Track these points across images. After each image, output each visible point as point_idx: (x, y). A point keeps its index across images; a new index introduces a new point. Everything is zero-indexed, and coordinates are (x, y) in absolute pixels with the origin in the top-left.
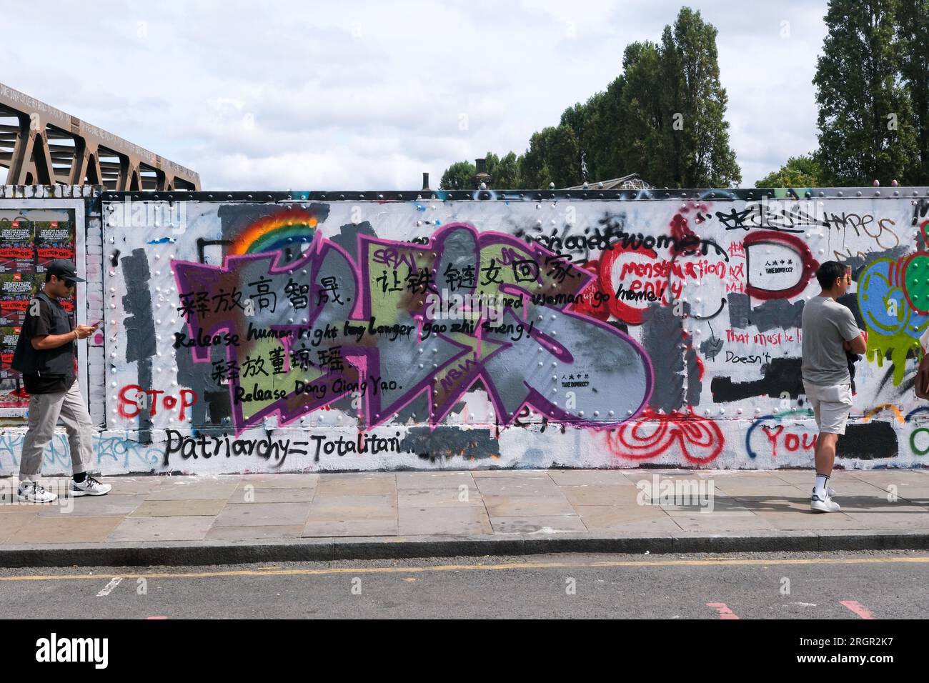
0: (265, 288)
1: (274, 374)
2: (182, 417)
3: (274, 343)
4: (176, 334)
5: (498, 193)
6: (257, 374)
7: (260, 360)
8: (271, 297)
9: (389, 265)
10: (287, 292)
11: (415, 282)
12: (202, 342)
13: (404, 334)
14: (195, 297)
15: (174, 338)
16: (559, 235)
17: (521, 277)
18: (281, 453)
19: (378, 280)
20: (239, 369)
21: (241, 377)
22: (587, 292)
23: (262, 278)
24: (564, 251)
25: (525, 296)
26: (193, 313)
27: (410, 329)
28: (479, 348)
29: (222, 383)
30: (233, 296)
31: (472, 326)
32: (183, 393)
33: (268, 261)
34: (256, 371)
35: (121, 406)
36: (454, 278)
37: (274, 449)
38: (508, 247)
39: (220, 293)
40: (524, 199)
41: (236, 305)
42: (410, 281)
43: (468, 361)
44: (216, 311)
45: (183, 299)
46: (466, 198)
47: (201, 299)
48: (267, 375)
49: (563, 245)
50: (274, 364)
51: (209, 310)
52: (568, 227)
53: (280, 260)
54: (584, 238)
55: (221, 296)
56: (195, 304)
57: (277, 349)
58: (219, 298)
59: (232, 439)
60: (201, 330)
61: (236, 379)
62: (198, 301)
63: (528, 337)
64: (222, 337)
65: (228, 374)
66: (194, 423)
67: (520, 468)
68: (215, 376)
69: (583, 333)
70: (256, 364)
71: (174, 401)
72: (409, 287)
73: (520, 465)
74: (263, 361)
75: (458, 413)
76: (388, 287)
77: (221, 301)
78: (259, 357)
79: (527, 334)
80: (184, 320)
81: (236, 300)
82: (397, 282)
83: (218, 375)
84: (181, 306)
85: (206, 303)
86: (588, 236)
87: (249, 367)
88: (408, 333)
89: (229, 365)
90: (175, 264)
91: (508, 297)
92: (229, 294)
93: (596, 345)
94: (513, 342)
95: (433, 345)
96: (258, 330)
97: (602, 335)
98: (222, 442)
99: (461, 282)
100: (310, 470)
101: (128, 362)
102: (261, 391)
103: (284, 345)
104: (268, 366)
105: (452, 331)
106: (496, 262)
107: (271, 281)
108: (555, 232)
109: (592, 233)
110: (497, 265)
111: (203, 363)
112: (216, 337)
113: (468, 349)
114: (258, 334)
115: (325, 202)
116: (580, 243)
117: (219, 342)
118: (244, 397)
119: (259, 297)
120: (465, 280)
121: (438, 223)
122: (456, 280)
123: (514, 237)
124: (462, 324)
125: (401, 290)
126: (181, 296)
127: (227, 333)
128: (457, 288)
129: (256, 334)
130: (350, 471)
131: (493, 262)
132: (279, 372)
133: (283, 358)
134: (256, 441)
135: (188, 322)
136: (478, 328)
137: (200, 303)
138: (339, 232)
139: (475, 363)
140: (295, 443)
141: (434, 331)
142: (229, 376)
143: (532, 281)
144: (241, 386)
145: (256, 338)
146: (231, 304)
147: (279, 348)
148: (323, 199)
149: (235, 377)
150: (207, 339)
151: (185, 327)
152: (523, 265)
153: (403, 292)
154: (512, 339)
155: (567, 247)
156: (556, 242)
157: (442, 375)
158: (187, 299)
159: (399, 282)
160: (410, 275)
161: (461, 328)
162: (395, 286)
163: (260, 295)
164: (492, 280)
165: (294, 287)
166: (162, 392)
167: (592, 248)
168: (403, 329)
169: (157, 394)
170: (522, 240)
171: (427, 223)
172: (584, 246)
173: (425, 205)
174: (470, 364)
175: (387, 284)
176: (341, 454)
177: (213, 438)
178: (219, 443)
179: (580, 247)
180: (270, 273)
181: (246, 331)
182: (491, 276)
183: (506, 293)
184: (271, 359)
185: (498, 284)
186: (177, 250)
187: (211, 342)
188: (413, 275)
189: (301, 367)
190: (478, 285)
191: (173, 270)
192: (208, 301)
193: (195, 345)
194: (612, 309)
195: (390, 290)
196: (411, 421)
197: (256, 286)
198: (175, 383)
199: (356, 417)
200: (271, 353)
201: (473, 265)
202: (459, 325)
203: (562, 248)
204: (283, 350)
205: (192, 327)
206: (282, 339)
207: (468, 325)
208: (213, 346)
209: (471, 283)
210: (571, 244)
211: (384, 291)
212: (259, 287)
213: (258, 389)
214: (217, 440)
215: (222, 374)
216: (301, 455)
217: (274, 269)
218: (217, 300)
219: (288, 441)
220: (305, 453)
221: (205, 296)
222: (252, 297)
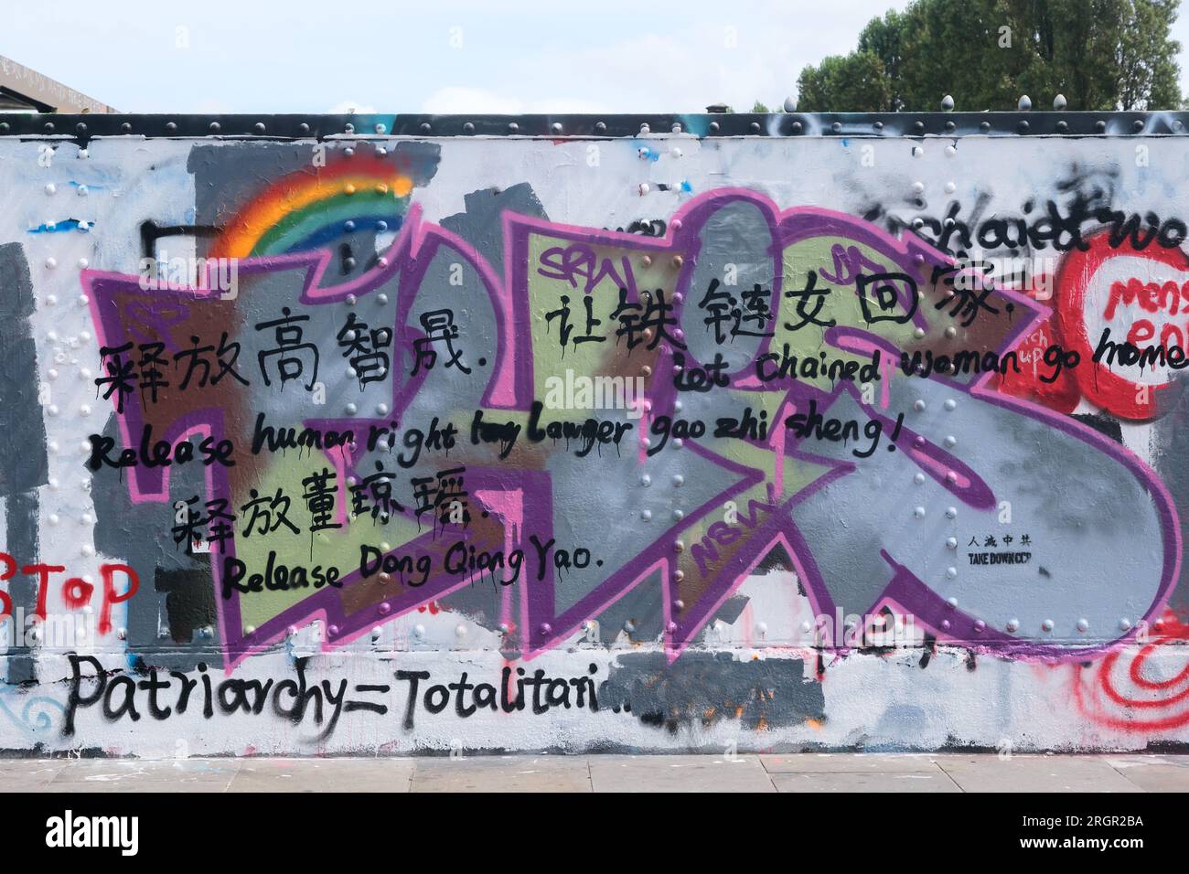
0: (292, 335)
1: (313, 529)
2: (104, 625)
3: (312, 460)
4: (94, 439)
5: (824, 119)
6: (273, 529)
7: (280, 498)
8: (305, 355)
9: (574, 284)
10: (342, 344)
11: (634, 323)
12: (152, 458)
13: (607, 441)
14: (134, 355)
15: (88, 446)
16: (963, 216)
17: (876, 311)
18: (329, 710)
19: (549, 317)
20: (234, 518)
21: (238, 536)
22: (1028, 348)
23: (286, 311)
25: (884, 355)
26: (130, 389)
27: (621, 429)
28: (779, 475)
29: (195, 550)
30: (221, 351)
31: (764, 424)
32: (107, 571)
33: (300, 274)
34: (272, 524)
36: (723, 312)
37: (312, 701)
38: (847, 243)
39: (192, 346)
40: (885, 133)
41: (228, 373)
42: (623, 319)
43: (753, 504)
44: (183, 386)
45: (108, 358)
46: (752, 131)
47: (148, 358)
48: (297, 531)
49: (974, 239)
50: (313, 507)
51: (166, 384)
52: (984, 198)
53: (328, 270)
54: (1020, 224)
55: (194, 353)
56: (136, 369)
57: (320, 474)
58: (190, 357)
59: (217, 677)
60: (148, 429)
61: (226, 540)
62: (141, 364)
63: (891, 448)
64: (196, 445)
65: (207, 530)
66: (132, 639)
67: (873, 750)
68: (179, 533)
69: (1017, 439)
70: (273, 506)
71: (87, 589)
72: (619, 333)
73: (872, 743)
74: (287, 500)
75: (731, 622)
76: (573, 334)
77: (194, 363)
78: (280, 491)
79: (890, 442)
80: (111, 404)
81: (227, 361)
82: (592, 322)
83: (187, 533)
84: (103, 374)
85: (160, 368)
86: (1030, 219)
87: (256, 515)
88: (617, 439)
89: (212, 508)
90: (92, 279)
91: (847, 358)
92: (211, 348)
93: (1047, 469)
94: (856, 460)
95: (675, 464)
96: (277, 430)
97: (1062, 445)
98: (194, 683)
99: (738, 323)
100: (393, 750)
102: (283, 569)
103: (334, 463)
104: (300, 512)
105: (718, 434)
106: (820, 278)
107: (306, 318)
108: (955, 209)
109: (1039, 212)
110: (821, 284)
111: (154, 505)
112: (183, 444)
113: (754, 476)
114: (276, 438)
115: (431, 140)
116: (1013, 234)
117: (188, 456)
118: (244, 582)
119: (278, 356)
120: (747, 318)
121: (687, 187)
122: (727, 318)
123: (860, 221)
124: (740, 419)
125: (601, 339)
126: (104, 352)
127: (206, 437)
128: (729, 337)
129: (271, 439)
130: (484, 752)
131: (812, 277)
132: (325, 526)
133: (333, 494)
134: (270, 682)
135: (120, 410)
136: (778, 428)
137: (147, 368)
138: (462, 209)
139: (768, 508)
140: (360, 688)
141: (676, 435)
142: (212, 534)
143: (901, 320)
144: (239, 556)
145: (273, 448)
146: (216, 369)
147: (325, 471)
148: (425, 132)
149: (223, 536)
150: (162, 450)
151: (112, 423)
152: (881, 284)
153: (605, 344)
154: (856, 453)
155: (984, 244)
156: (957, 233)
157: (694, 535)
158: (117, 359)
159: (598, 322)
160: (622, 306)
161: (738, 427)
162: (589, 331)
163: (282, 350)
164: (809, 319)
165: (358, 333)
166: (60, 569)
167: (1040, 246)
168: (606, 429)
169: (50, 574)
170: (879, 226)
171: (663, 188)
172: (1022, 241)
173: (657, 147)
174: (759, 512)
175: (571, 326)
176: (464, 713)
177: (174, 674)
178: (188, 687)
179: (1011, 244)
180: (305, 300)
181: (249, 432)
182: (808, 310)
183: (843, 348)
184: (306, 496)
185: (825, 328)
186: (96, 248)
187: (171, 456)
188: (629, 306)
189: (374, 515)
190: (779, 329)
191: (86, 293)
192: (165, 363)
193: (134, 464)
194: (1085, 388)
195: (578, 340)
196: (622, 639)
197: (272, 330)
198: (90, 547)
199: (499, 629)
200: (305, 482)
201: (766, 284)
202: (733, 422)
203: (969, 245)
204: (333, 476)
205: (129, 424)
206: (331, 450)
207: (754, 420)
208: (175, 463)
209: (761, 326)
210: (991, 237)
211: (564, 342)
212: (280, 332)
213: (276, 565)
214: (184, 679)
215: (196, 529)
216: (372, 714)
217: (313, 292)
218: (187, 360)
219: (344, 683)
220: (382, 710)
221: (157, 353)
222: (262, 355)
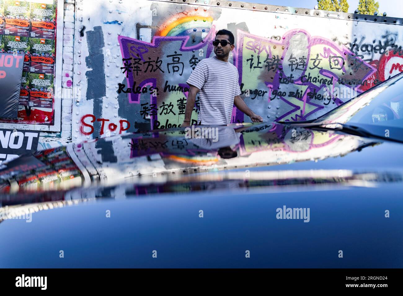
0: (177, 59)
1: (179, 114)
3: (180, 95)
4: (119, 84)
5: (325, 13)
6: (168, 113)
7: (171, 105)
8: (180, 65)
9: (255, 52)
10: (190, 63)
11: (270, 64)
12: (136, 91)
13: (260, 96)
14: (132, 61)
15: (118, 86)
16: (357, 43)
17: (333, 66)
19: (248, 60)
20: (158, 110)
21: (158, 115)
22: (370, 79)
23: (176, 52)
24: (360, 53)
25: (334, 78)
26: (130, 71)
27: (264, 93)
28: (304, 108)
29: (146, 118)
30: (157, 62)
31: (301, 94)
32: (121, 122)
33: (181, 42)
34: (168, 112)
35: (81, 127)
36: (294, 63)
38: (327, 47)
39: (149, 60)
40: (340, 18)
41: (158, 69)
42: (267, 63)
43: (296, 115)
44: (145, 71)
45: (125, 62)
46: (306, 14)
47: (136, 63)
48: (175, 114)
49: (360, 49)
50: (179, 108)
51: (141, 70)
52: (363, 38)
53: (188, 42)
54: (372, 46)
55: (149, 62)
56: (132, 65)
57: (182, 99)
58: (148, 63)
60: (135, 83)
61: (155, 115)
62: (134, 64)
63: (333, 103)
64: (148, 89)
65: (150, 112)
68: (142, 113)
70: (169, 107)
71: (115, 126)
72: (266, 66)
74: (173, 106)
76: (253, 66)
77: (149, 65)
78: (171, 103)
79: (333, 102)
80: (125, 75)
81: (158, 65)
82: (259, 63)
83: (144, 113)
84: (123, 66)
85: (139, 66)
86: (374, 45)
87: (164, 109)
88: (263, 95)
89: (152, 106)
90: (121, 38)
91: (325, 78)
92: (154, 61)
94: (324, 105)
95: (277, 102)
96: (171, 86)
99: (297, 66)
101: (87, 100)
102: (170, 124)
104: (176, 109)
105: (289, 96)
106: (320, 55)
107: (181, 55)
108: (356, 40)
109: (377, 43)
110: (320, 57)
111: (135, 104)
112: (145, 88)
113: (298, 108)
114: (171, 88)
115: (219, 7)
116: (369, 49)
117: (146, 91)
118: (159, 127)
119: (173, 65)
120: (300, 65)
121: (287, 27)
122: (295, 65)
123: (331, 41)
124: (295, 92)
125: (261, 68)
126: (123, 60)
127: (151, 86)
128: (295, 70)
129: (169, 88)
131: (318, 55)
132: (182, 114)
133: (185, 105)
135: (127, 77)
136: (305, 95)
137: (136, 65)
139: (301, 117)
141: (278, 95)
142: (151, 113)
143: (339, 69)
144: (158, 120)
145: (170, 91)
146: (155, 67)
147: (184, 98)
148: (218, 5)
150: (139, 89)
151: (125, 80)
152: (335, 59)
153: (262, 69)
154: (324, 104)
155: (362, 50)
156: (355, 47)
158: (127, 62)
159: (260, 63)
160: (267, 59)
161: (295, 94)
162: (258, 65)
163: (174, 63)
164: (316, 67)
165: (195, 60)
166: (108, 120)
167: (376, 52)
168: (260, 92)
169: (105, 121)
170: (336, 43)
171: (281, 27)
172: (372, 50)
173: (281, 15)
174: (298, 117)
175: (253, 63)
179: (368, 51)
180: (181, 50)
181: (163, 86)
182: (316, 64)
183: (324, 75)
184: (178, 105)
185: (320, 70)
186: (123, 30)
187: (141, 91)
188: (269, 59)
189: (196, 111)
190: (308, 69)
191: (119, 42)
192: (141, 64)
193: (131, 92)
195: (255, 67)
197: (171, 58)
198: (117, 115)
200: (178, 101)
201: (306, 56)
202: (294, 93)
203: (358, 50)
204: (186, 100)
205: (129, 81)
206: (185, 93)
207: (299, 93)
208: (142, 93)
209: (303, 67)
210: (364, 49)
211: (251, 67)
212: (174, 58)
213: (168, 123)
215: (147, 112)
217: (183, 48)
218: (147, 64)
221: (139, 61)
222: (168, 64)
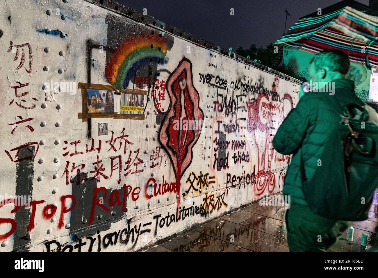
2: (61, 224)
5: (236, 55)
18: (136, 235)
32: (63, 199)
37: (131, 234)
40: (243, 61)
59: (103, 234)
66: (72, 228)
71: (53, 208)
98: (95, 239)
100: (151, 243)
115: (172, 35)
121: (216, 66)
130: (172, 236)
134: (120, 231)
140: (145, 225)
166: (42, 202)
169: (37, 205)
171: (213, 65)
176: (168, 225)
177: (88, 238)
178: (93, 241)
186: (68, 47)
196: (198, 193)
214: (91, 238)
216: (147, 233)
219: (140, 224)
220: (149, 231)
